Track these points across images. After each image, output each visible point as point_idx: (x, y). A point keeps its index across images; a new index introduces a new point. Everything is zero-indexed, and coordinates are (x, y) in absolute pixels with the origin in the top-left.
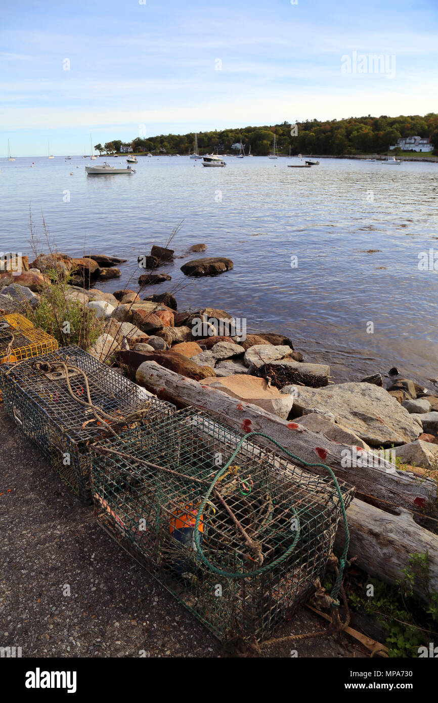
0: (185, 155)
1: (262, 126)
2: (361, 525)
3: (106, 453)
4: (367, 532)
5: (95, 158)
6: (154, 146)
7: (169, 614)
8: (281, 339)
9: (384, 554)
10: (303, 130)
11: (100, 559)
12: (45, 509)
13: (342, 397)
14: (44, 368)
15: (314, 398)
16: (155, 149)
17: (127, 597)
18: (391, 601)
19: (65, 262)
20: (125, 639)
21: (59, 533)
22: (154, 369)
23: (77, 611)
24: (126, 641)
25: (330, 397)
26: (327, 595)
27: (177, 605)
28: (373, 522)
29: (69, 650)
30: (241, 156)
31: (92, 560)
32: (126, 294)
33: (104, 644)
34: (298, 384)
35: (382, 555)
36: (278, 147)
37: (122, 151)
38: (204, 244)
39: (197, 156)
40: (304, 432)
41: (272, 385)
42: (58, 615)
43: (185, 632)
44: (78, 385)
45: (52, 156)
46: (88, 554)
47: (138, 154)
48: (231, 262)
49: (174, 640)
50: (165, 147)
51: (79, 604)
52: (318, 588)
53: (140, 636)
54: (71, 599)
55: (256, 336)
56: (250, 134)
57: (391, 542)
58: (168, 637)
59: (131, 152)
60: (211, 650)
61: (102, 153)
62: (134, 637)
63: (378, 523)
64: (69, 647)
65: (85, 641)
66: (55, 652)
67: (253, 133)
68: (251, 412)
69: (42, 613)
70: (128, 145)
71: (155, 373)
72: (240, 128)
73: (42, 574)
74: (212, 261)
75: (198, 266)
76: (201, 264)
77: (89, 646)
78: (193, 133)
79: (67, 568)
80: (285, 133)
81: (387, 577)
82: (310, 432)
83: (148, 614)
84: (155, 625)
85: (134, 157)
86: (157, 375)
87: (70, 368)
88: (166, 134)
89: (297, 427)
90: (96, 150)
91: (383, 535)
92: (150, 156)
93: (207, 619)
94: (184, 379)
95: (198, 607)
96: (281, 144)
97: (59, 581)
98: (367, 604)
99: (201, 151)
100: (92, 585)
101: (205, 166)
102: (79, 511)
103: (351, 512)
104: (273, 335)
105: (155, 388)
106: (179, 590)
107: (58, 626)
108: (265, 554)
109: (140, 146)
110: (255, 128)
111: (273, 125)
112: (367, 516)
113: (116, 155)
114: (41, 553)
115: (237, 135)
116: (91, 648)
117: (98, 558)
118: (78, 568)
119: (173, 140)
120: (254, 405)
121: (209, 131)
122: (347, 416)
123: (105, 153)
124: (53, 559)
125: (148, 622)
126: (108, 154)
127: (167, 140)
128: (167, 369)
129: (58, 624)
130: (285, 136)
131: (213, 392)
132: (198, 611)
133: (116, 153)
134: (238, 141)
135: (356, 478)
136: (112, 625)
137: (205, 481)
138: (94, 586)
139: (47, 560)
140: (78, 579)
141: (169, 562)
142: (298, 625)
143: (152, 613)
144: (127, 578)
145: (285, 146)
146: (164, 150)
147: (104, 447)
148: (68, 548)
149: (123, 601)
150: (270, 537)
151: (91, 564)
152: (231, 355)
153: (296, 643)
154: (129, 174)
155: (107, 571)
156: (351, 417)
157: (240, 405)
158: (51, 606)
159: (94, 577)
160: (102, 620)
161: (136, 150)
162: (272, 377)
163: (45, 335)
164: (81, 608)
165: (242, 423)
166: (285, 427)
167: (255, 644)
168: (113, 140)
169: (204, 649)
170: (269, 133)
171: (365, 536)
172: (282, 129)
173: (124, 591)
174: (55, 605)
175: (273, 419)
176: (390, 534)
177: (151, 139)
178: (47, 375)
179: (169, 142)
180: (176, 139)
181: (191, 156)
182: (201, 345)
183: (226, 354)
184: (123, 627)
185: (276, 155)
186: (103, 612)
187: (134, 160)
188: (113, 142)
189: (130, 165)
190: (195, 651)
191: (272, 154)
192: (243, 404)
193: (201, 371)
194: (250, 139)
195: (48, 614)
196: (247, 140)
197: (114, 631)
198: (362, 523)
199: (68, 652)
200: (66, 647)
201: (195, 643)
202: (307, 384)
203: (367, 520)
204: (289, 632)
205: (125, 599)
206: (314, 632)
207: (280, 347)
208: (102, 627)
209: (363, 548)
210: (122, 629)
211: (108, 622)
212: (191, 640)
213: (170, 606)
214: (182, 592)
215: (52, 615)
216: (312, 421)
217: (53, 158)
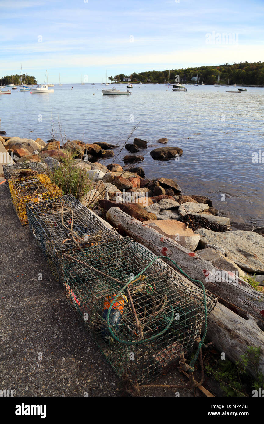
0: (162, 84)
1: (211, 66)
2: (221, 323)
3: (71, 259)
4: (224, 327)
5: (108, 85)
6: (144, 78)
7: (94, 358)
8: (205, 200)
9: (232, 343)
10: (238, 69)
11: (63, 321)
12: (39, 288)
13: (233, 239)
14: (50, 206)
15: (215, 238)
16: (144, 80)
17: (73, 344)
18: (233, 374)
19: (81, 146)
20: (67, 368)
21: (44, 302)
22: (117, 212)
23: (44, 348)
24: (67, 370)
25: (225, 238)
26: (187, 363)
27: (100, 354)
28: (229, 322)
29: (35, 369)
30: (197, 85)
31: (58, 320)
32: (115, 166)
33: (54, 369)
34: (207, 229)
35: (231, 344)
36: (221, 79)
37: (124, 80)
38: (166, 139)
39: (170, 84)
40: (198, 259)
41: (189, 227)
42: (33, 348)
43: (101, 371)
44: (68, 218)
45: (83, 83)
46: (57, 316)
47: (134, 82)
48: (181, 150)
49: (94, 374)
50: (150, 78)
51: (46, 344)
52: (182, 358)
53: (75, 368)
54: (42, 340)
55: (188, 197)
56: (204, 71)
57: (237, 337)
58: (91, 372)
59: (130, 82)
60: (114, 384)
61: (113, 82)
62: (72, 368)
63: (232, 323)
64: (35, 368)
65: (44, 366)
66: (27, 369)
67: (205, 70)
68: (168, 244)
69: (25, 346)
70: (128, 77)
71: (117, 214)
72: (197, 67)
73: (30, 324)
74: (170, 149)
75: (160, 152)
76: (163, 150)
77: (46, 369)
78: (168, 70)
79: (44, 323)
80: (226, 71)
81: (233, 358)
82: (202, 259)
83: (83, 357)
84: (85, 364)
85: (131, 84)
86: (118, 216)
87: (65, 208)
88: (151, 70)
89: (194, 255)
90: (109, 80)
91: (234, 331)
92: (141, 84)
93: (115, 365)
94: (132, 219)
95: (111, 358)
96: (223, 78)
97: (38, 329)
98: (215, 373)
99: (172, 81)
100: (55, 335)
101: (174, 90)
102: (58, 291)
103: (216, 313)
104: (200, 197)
105: (116, 223)
106: (102, 345)
107: (32, 355)
108: (145, 333)
109: (135, 77)
110: (207, 67)
111: (219, 65)
112: (226, 317)
113: (121, 83)
114: (32, 313)
115: (195, 71)
116: (47, 370)
117: (62, 320)
118: (50, 323)
119: (156, 75)
120: (171, 239)
121: (178, 69)
122: (234, 252)
123: (114, 81)
124: (38, 316)
125: (81, 361)
126: (116, 82)
127: (152, 74)
128: (124, 213)
129: (32, 354)
130: (226, 72)
131: (148, 229)
132: (110, 360)
133: (121, 82)
134: (196, 76)
135: (226, 292)
136: (61, 359)
137: (123, 282)
138: (56, 336)
139: (34, 317)
140: (48, 330)
141: (97, 328)
142: (170, 379)
143: (85, 356)
144: (75, 333)
145: (225, 79)
146: (150, 81)
147: (70, 256)
148: (47, 312)
149: (70, 347)
150: (152, 322)
151: (57, 322)
152: (170, 207)
153: (166, 389)
154: (128, 94)
155: (65, 328)
156: (237, 253)
157: (162, 239)
158: (31, 343)
159: (57, 330)
160: (56, 356)
161: (133, 80)
162: (190, 223)
163: (57, 187)
164: (46, 347)
165: (162, 249)
166: (187, 255)
167: (136, 385)
168: (119, 74)
169: (110, 383)
170: (216, 70)
171: (222, 330)
172: (224, 68)
173: (72, 341)
174: (33, 343)
175: (181, 249)
176: (239, 331)
177: (142, 74)
178: (52, 211)
179: (153, 76)
180: (157, 74)
181: (166, 84)
182: (154, 200)
183: (167, 206)
184: (67, 362)
185: (219, 84)
186: (58, 351)
187: (131, 86)
188: (119, 75)
189: (129, 89)
190: (104, 383)
191: (217, 84)
192: (165, 238)
193: (147, 216)
194: (203, 74)
195: (28, 347)
196: (201, 75)
197: (61, 363)
198: (222, 321)
199: (34, 370)
200: (34, 367)
201: (106, 378)
202: (213, 229)
203: (225, 320)
204: (163, 382)
205: (72, 346)
206: (179, 385)
207: (202, 205)
208: (55, 359)
209: (220, 337)
210: (66, 363)
211: (59, 357)
212: (103, 376)
213: (96, 354)
214: (104, 347)
215: (30, 348)
216: (208, 253)
217: (84, 84)
